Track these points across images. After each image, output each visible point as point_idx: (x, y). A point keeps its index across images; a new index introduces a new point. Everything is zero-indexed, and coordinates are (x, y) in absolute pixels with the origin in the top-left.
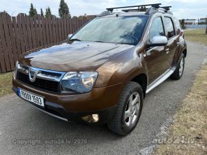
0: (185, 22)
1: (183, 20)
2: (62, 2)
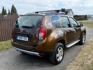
0: (87, 16)
1: (86, 15)
2: (13, 6)
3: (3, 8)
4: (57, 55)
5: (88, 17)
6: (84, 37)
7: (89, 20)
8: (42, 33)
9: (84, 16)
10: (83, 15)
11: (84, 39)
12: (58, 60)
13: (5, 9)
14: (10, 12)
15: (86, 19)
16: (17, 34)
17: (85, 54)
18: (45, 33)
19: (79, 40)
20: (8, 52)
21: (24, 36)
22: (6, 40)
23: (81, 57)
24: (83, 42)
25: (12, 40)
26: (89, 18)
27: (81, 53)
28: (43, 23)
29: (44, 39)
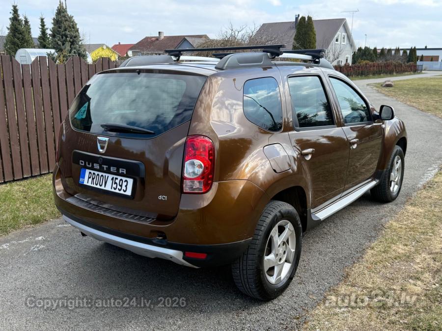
0: (419, 53)
1: (413, 51)
2: (61, 12)
3: (15, 11)
4: (266, 258)
5: (422, 58)
6: (397, 166)
7: (428, 75)
8: (197, 162)
9: (405, 51)
10: (398, 50)
11: (395, 176)
12: (272, 280)
13: (21, 17)
14: (49, 32)
15: (415, 70)
16: (82, 163)
17: (401, 249)
18: (212, 161)
19: (374, 183)
20: (40, 238)
21: (113, 169)
22: (32, 177)
23: (380, 265)
24: (394, 188)
25: (60, 187)
26: (425, 64)
27: (378, 245)
28: (201, 111)
29: (207, 187)
